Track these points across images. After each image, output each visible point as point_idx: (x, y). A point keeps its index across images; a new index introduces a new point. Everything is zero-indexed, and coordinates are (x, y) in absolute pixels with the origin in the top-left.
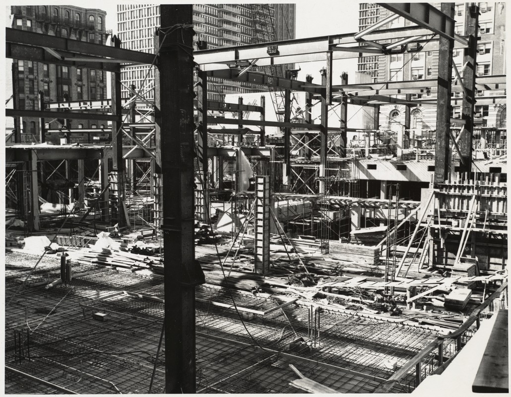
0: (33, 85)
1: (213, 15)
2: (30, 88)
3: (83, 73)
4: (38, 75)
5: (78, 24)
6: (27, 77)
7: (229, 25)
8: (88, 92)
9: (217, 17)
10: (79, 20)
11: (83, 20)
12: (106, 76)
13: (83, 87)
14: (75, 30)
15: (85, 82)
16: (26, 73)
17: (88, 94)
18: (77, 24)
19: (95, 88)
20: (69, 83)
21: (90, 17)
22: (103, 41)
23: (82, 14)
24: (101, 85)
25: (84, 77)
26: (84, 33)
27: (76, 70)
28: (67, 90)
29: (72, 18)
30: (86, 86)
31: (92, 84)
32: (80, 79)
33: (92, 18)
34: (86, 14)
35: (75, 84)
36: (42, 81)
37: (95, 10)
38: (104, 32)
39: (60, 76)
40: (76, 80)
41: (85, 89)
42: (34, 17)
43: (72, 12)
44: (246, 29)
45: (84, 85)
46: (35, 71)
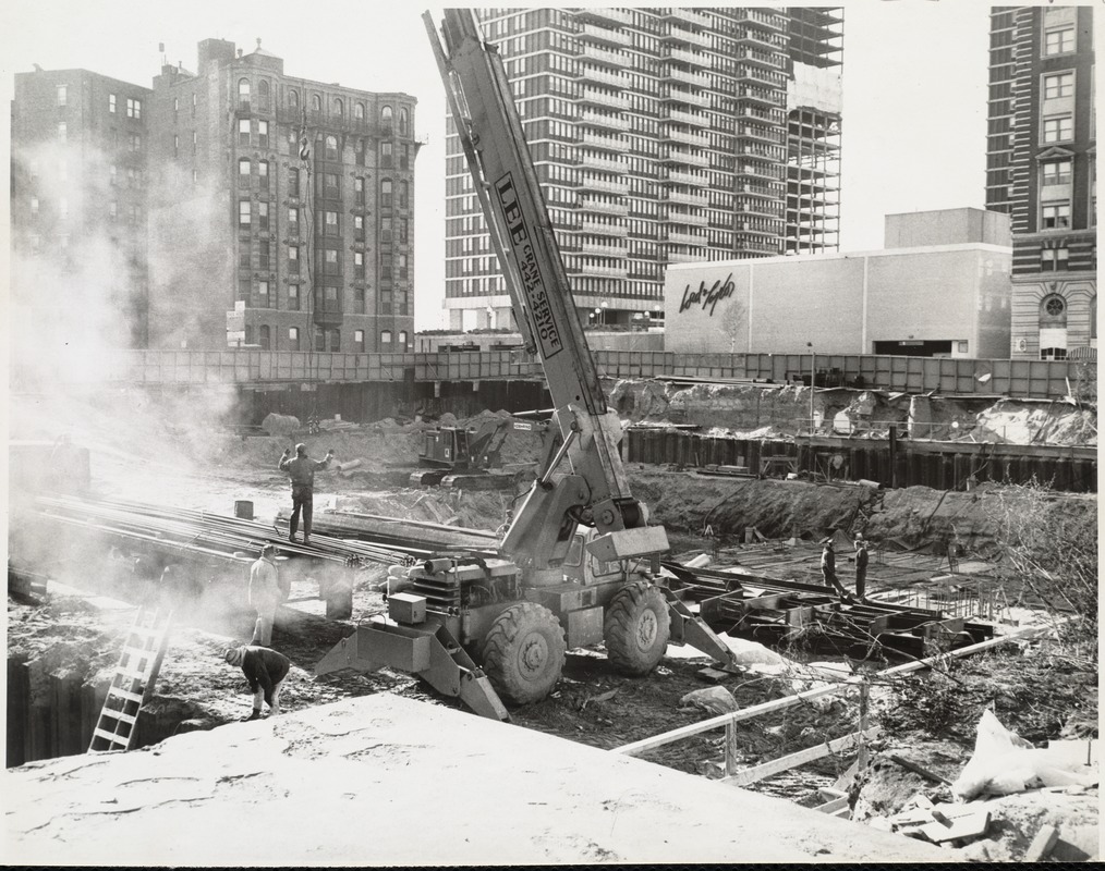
0: (268, 252)
1: (649, 93)
2: (261, 257)
3: (367, 225)
4: (277, 232)
5: (361, 125)
6: (257, 236)
7: (683, 111)
8: (377, 263)
9: (658, 95)
10: (361, 116)
11: (369, 116)
12: (413, 230)
13: (367, 253)
14: (354, 136)
15: (370, 242)
16: (256, 228)
17: (377, 268)
18: (357, 125)
19: (391, 254)
20: (338, 246)
21: (385, 109)
22: (410, 157)
23: (369, 104)
24: (403, 248)
25: (370, 234)
26: (370, 141)
27: (354, 221)
28: (334, 260)
29: (348, 111)
30: (373, 250)
31: (385, 248)
32: (361, 236)
33: (387, 112)
34: (376, 103)
35: (352, 248)
36: (285, 242)
37: (394, 95)
38: (411, 139)
39: (321, 231)
40: (353, 240)
41: (370, 256)
42: (274, 114)
43: (348, 101)
44: (721, 120)
45: (368, 250)
46: (272, 223)
